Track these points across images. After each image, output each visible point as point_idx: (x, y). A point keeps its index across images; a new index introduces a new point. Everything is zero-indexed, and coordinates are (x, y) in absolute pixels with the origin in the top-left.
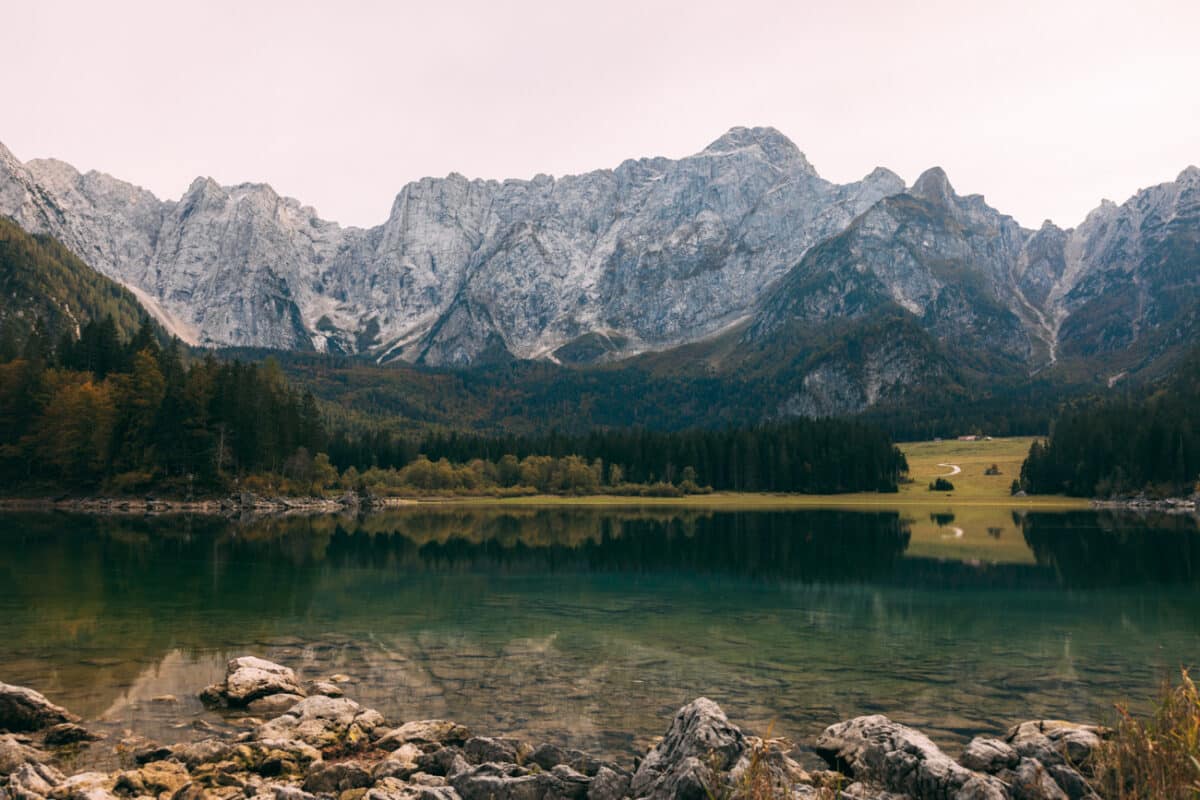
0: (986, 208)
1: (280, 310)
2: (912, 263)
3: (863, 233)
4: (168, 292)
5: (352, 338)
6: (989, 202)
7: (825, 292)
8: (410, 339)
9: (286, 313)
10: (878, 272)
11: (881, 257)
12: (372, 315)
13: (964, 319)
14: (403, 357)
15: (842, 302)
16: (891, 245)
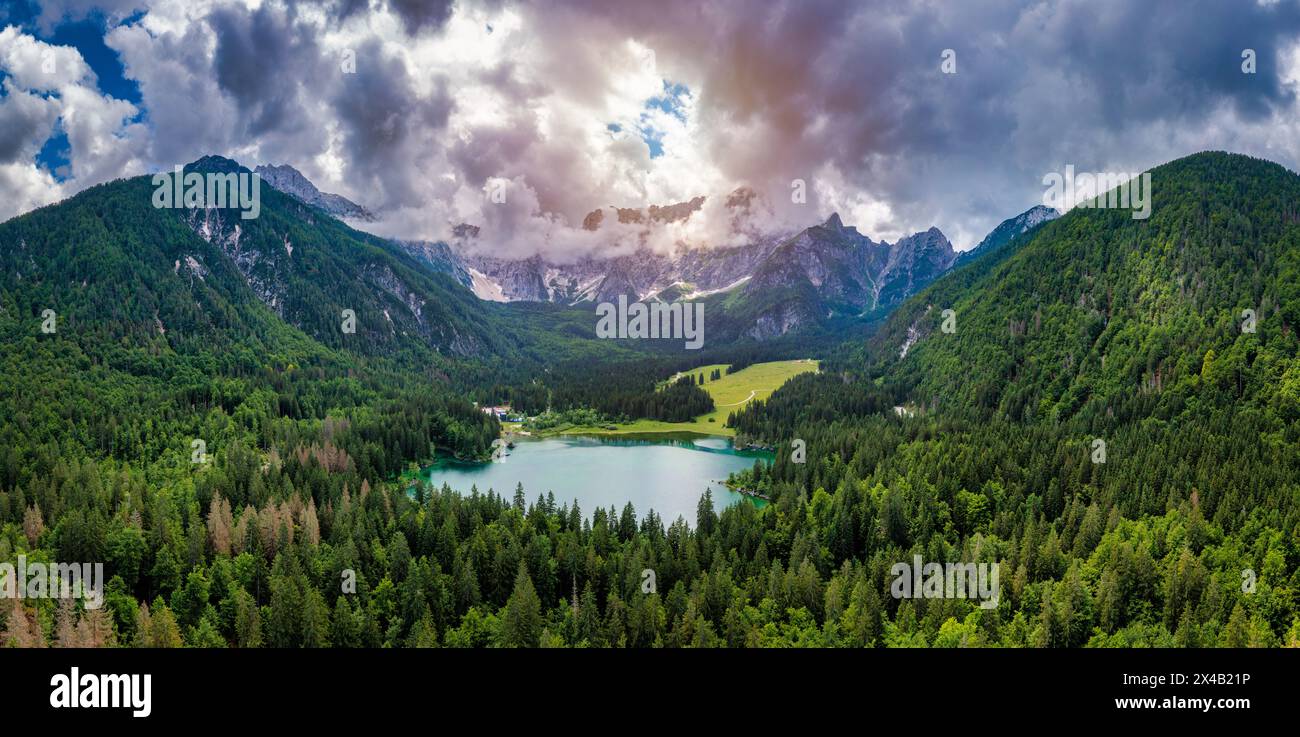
0: (857, 233)
1: (534, 280)
2: (818, 261)
3: (797, 244)
4: (488, 273)
5: (566, 290)
6: (858, 230)
7: (779, 273)
8: (592, 289)
9: (537, 280)
10: (803, 264)
11: (805, 257)
12: (574, 277)
13: (838, 288)
14: (587, 298)
15: (785, 278)
16: (809, 251)
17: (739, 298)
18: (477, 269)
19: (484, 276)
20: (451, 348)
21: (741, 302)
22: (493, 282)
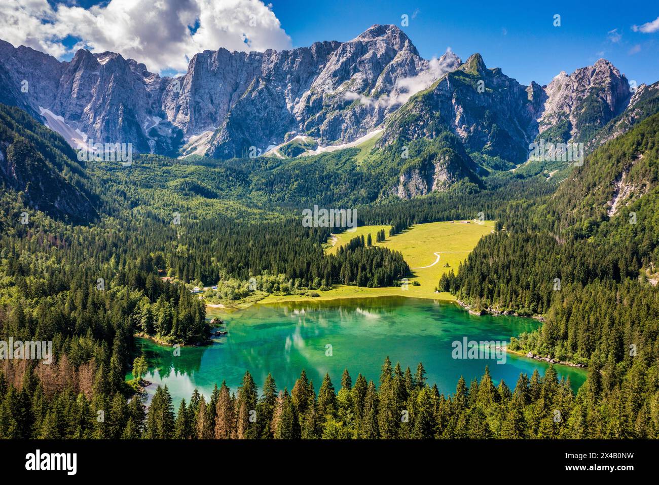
0: (503, 75)
1: (130, 127)
5: (169, 141)
9: (133, 128)
14: (197, 152)
17: (371, 154)
18: (52, 110)
19: (60, 118)
20: (56, 205)
21: (375, 157)
22: (75, 127)
